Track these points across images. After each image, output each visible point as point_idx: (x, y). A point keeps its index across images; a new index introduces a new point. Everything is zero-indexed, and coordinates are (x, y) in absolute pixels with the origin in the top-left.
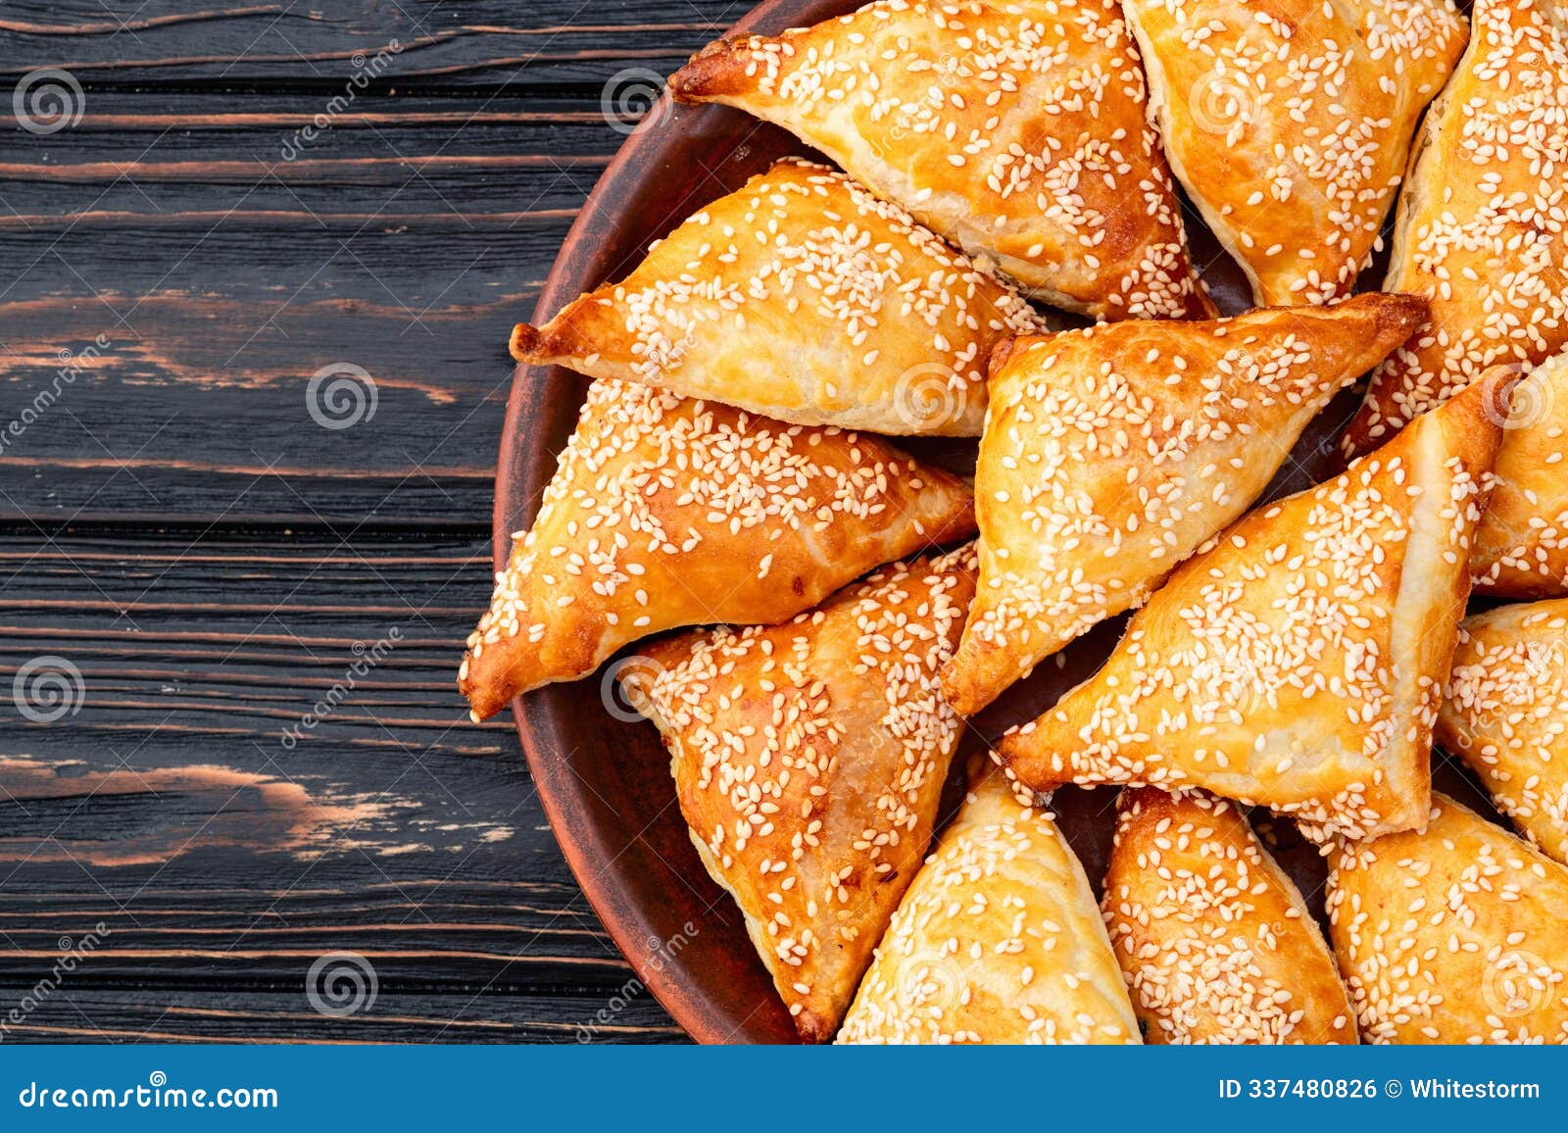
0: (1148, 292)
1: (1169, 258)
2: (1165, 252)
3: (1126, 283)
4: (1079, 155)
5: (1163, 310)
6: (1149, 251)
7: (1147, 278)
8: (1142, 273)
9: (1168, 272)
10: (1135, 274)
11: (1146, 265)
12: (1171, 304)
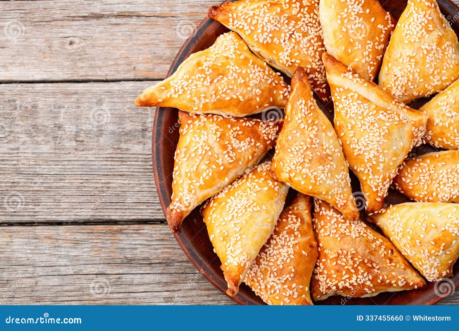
0: (270, 134)
1: (263, 125)
2: (262, 126)
3: (266, 138)
4: (231, 137)
5: (276, 132)
6: (260, 129)
7: (267, 133)
8: (265, 133)
9: (267, 127)
10: (265, 135)
11: (264, 132)
12: (275, 129)
